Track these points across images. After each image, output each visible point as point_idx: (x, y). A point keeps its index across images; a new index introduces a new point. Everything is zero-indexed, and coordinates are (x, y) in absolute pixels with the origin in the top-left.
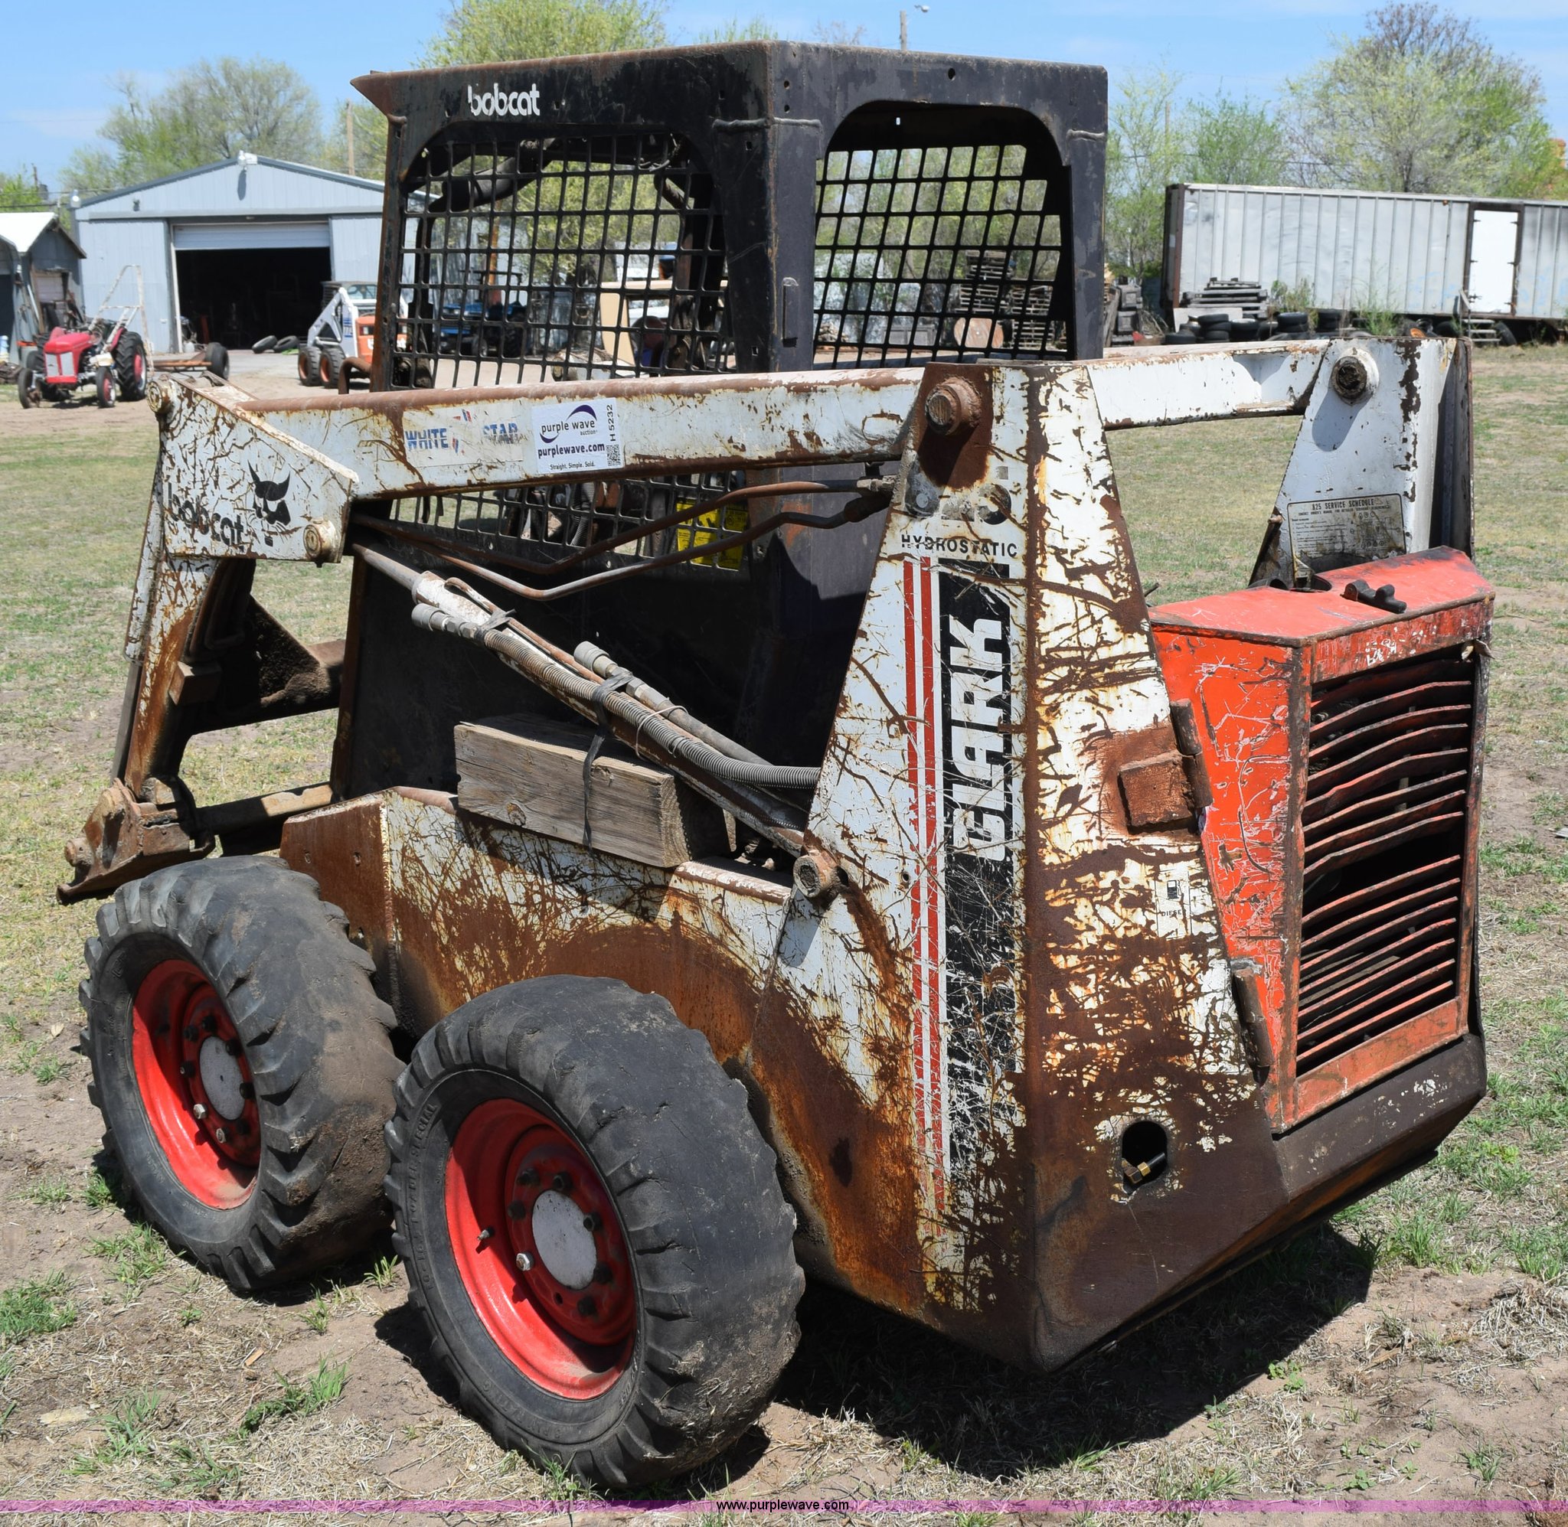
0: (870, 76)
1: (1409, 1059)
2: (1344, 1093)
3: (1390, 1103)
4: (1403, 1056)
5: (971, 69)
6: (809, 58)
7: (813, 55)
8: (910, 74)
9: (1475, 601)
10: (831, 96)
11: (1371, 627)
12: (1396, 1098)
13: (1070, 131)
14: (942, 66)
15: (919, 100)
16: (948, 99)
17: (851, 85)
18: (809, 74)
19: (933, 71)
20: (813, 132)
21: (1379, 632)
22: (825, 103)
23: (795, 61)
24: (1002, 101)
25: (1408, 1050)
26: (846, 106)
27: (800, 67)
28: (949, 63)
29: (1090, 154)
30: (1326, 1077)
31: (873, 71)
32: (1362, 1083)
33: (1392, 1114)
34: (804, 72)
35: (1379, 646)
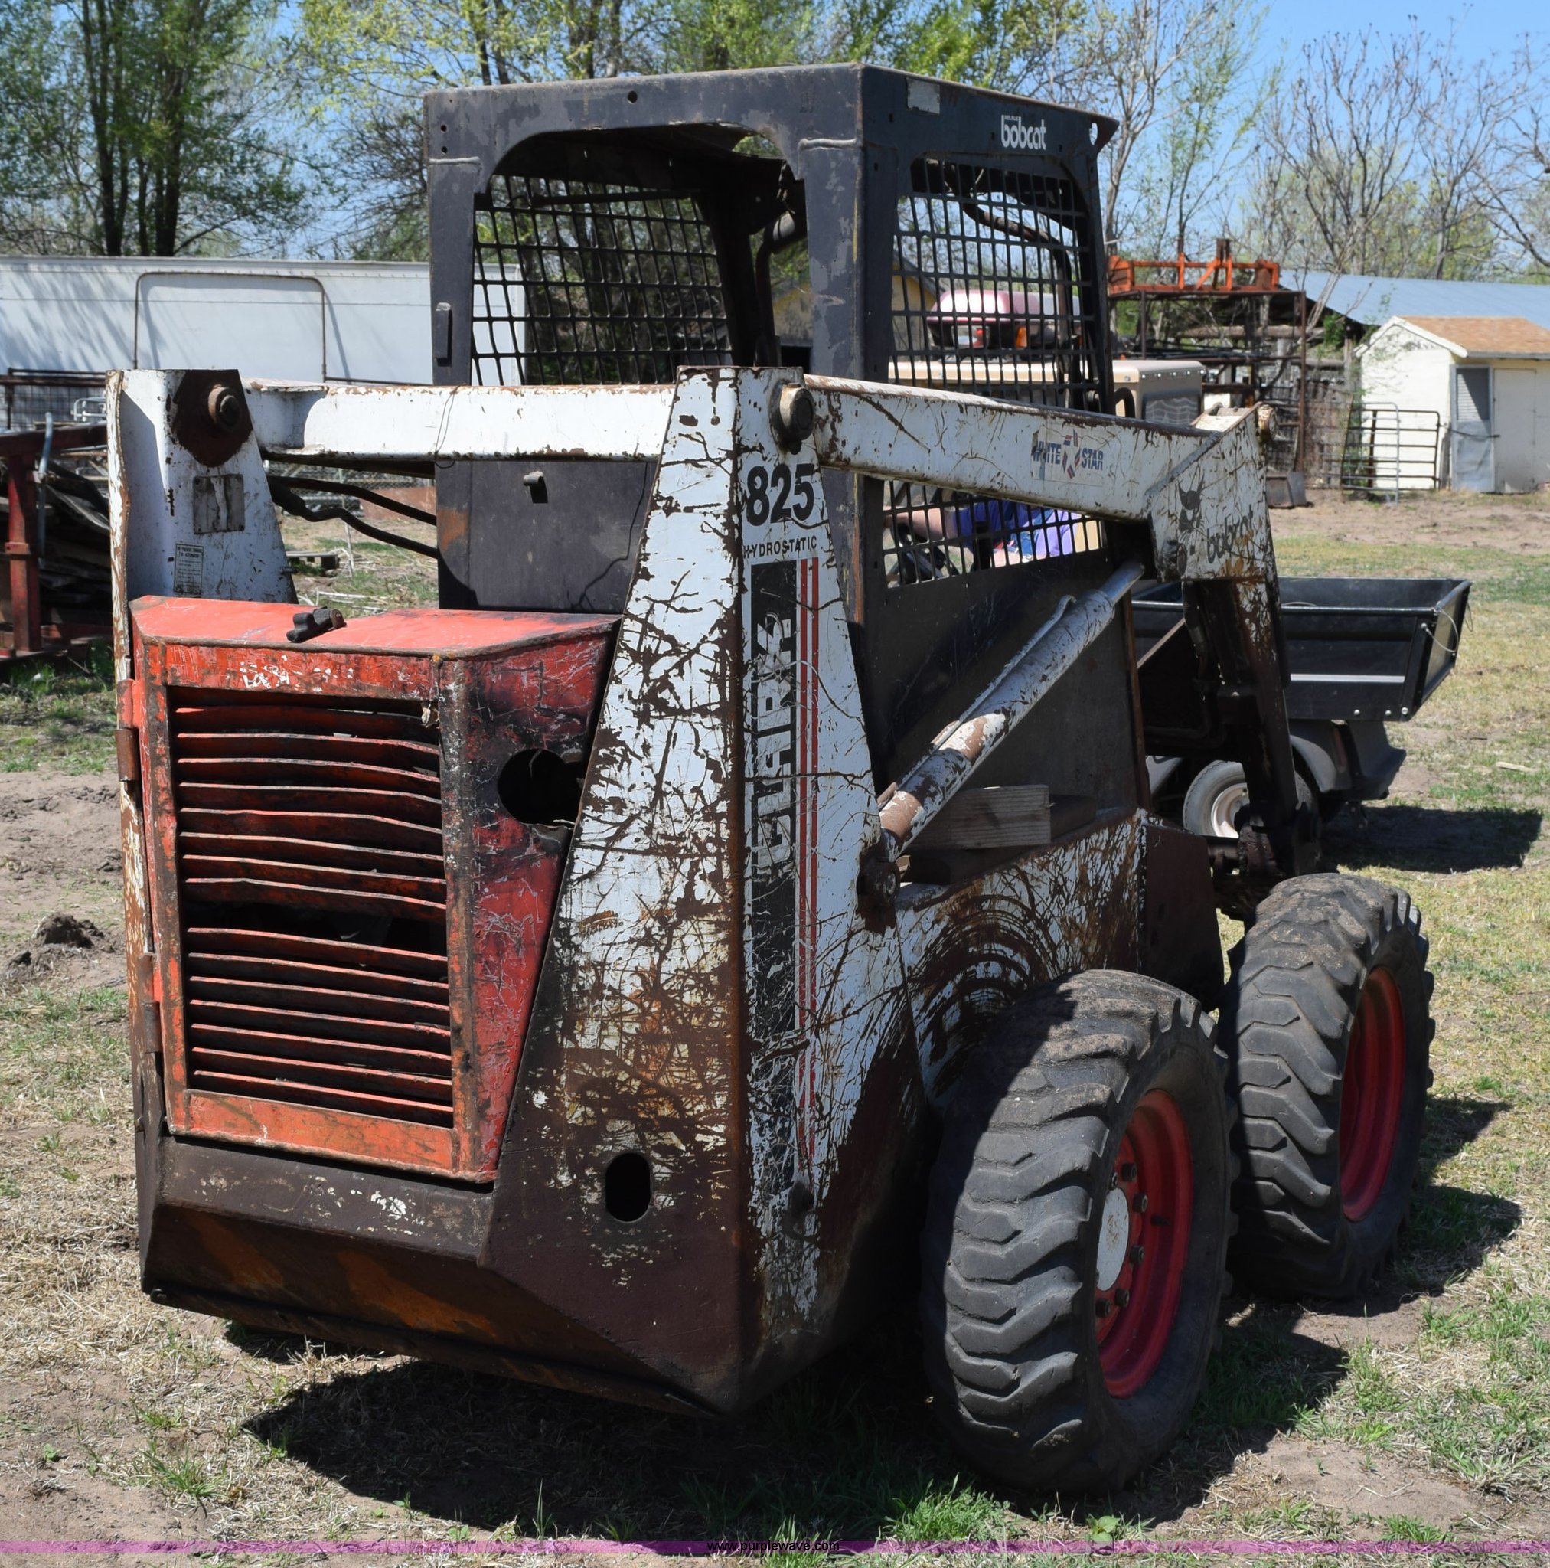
0: (534, 111)
1: (366, 1158)
2: (261, 1141)
3: (331, 1190)
4: (356, 1151)
5: (657, 89)
6: (466, 102)
7: (471, 100)
8: (579, 104)
9: (421, 656)
10: (491, 134)
11: (247, 647)
12: (342, 1191)
13: (805, 141)
14: (621, 91)
15: (592, 126)
16: (628, 123)
17: (512, 122)
18: (467, 116)
19: (609, 98)
20: (474, 170)
21: (260, 655)
22: (484, 140)
23: (451, 107)
24: (698, 117)
25: (368, 1148)
26: (507, 142)
27: (457, 110)
28: (629, 86)
29: (833, 164)
30: (233, 1109)
31: (536, 106)
32: (290, 1145)
33: (328, 1202)
34: (461, 114)
35: (260, 670)
